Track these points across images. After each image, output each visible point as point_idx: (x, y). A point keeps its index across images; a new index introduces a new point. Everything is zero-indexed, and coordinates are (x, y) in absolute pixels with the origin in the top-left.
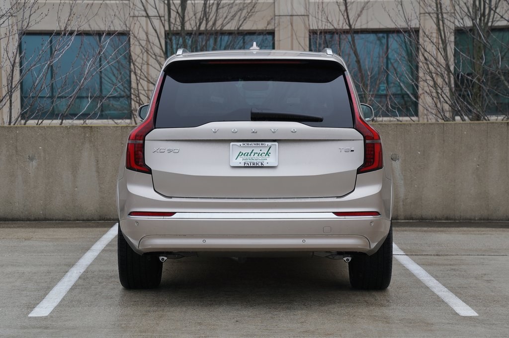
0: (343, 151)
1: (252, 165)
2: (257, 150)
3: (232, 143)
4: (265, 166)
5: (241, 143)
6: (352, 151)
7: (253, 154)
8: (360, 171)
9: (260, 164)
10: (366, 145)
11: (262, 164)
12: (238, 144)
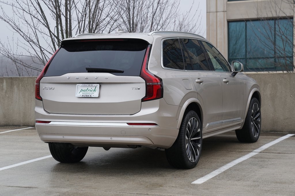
0: (134, 89)
1: (86, 97)
2: (90, 88)
3: (77, 85)
4: (92, 97)
5: (82, 85)
6: (138, 89)
7: (87, 90)
8: (143, 100)
9: (90, 96)
10: (147, 86)
11: (91, 96)
12: (80, 85)
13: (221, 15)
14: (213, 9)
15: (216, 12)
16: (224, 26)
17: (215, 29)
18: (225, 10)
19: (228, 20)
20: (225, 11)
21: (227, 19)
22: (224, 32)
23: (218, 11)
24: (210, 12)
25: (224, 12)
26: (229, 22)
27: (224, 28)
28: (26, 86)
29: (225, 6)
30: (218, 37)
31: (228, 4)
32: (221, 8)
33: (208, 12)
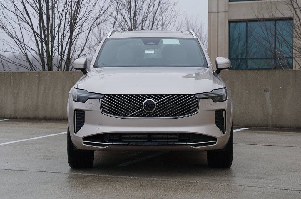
13: (222, 16)
14: (215, 9)
15: (218, 12)
16: (225, 26)
17: (216, 29)
18: (227, 10)
19: (229, 21)
20: (227, 12)
21: (229, 19)
22: (225, 32)
23: (219, 11)
24: (211, 13)
25: (225, 12)
26: (230, 22)
27: (225, 29)
28: (3, 80)
29: (227, 6)
30: (219, 38)
31: (229, 4)
32: (222, 8)
33: (210, 13)
